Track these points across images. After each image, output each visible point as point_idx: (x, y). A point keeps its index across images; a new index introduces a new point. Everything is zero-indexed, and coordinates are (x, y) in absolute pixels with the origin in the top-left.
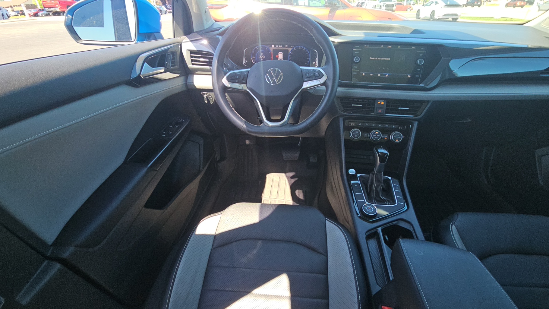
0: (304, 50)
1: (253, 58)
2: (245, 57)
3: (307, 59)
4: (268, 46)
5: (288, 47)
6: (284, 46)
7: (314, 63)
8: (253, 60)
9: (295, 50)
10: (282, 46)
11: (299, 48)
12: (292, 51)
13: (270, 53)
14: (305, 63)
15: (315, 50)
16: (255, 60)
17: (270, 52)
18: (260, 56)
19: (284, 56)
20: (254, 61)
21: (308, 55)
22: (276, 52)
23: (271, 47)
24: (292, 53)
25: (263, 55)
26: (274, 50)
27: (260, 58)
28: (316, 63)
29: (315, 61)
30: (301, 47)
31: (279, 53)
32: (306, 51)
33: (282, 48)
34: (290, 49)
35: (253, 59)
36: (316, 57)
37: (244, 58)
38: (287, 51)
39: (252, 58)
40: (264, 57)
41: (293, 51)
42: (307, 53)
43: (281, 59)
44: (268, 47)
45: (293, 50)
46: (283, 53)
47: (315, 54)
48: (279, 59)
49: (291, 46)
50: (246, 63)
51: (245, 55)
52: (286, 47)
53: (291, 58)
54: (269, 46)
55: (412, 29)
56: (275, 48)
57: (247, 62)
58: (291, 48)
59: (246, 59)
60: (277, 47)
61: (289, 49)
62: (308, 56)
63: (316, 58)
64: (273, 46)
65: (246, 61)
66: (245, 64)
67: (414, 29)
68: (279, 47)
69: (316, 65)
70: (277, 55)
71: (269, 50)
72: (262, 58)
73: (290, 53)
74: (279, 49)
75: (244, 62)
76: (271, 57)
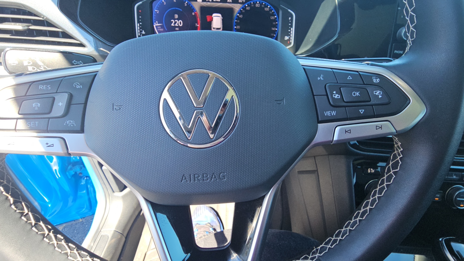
0: (267, 9)
2: (138, 22)
3: (273, 29)
5: (233, 2)
6: (224, 0)
7: (286, 38)
8: (157, 29)
9: (248, 8)
11: (257, 5)
12: (240, 12)
13: (193, 14)
15: (289, 10)
16: (162, 30)
17: (193, 12)
19: (224, 21)
21: (275, 20)
22: (207, 13)
23: (196, 1)
24: (241, 16)
25: (178, 19)
26: (203, 9)
27: (173, 25)
28: (290, 38)
29: (288, 34)
30: (261, 4)
31: (214, 15)
32: (271, 12)
33: (221, 4)
34: (237, 7)
35: (156, 26)
36: (291, 26)
37: (137, 25)
38: (231, 10)
39: (154, 26)
40: (180, 22)
41: (244, 11)
42: (272, 18)
43: (218, 29)
44: (190, 1)
45: (243, 8)
46: (222, 16)
47: (290, 18)
48: (214, 28)
49: (240, 1)
51: (138, 19)
52: (230, 3)
53: (238, 27)
56: (205, 3)
58: (239, 4)
59: (142, 28)
60: (209, 2)
61: (233, 7)
62: (274, 23)
63: (290, 29)
65: (141, 31)
68: (213, 1)
69: (290, 43)
70: (210, 19)
71: (192, 7)
72: (176, 25)
73: (238, 16)
74: (213, 6)
75: (138, 33)
76: (196, 24)
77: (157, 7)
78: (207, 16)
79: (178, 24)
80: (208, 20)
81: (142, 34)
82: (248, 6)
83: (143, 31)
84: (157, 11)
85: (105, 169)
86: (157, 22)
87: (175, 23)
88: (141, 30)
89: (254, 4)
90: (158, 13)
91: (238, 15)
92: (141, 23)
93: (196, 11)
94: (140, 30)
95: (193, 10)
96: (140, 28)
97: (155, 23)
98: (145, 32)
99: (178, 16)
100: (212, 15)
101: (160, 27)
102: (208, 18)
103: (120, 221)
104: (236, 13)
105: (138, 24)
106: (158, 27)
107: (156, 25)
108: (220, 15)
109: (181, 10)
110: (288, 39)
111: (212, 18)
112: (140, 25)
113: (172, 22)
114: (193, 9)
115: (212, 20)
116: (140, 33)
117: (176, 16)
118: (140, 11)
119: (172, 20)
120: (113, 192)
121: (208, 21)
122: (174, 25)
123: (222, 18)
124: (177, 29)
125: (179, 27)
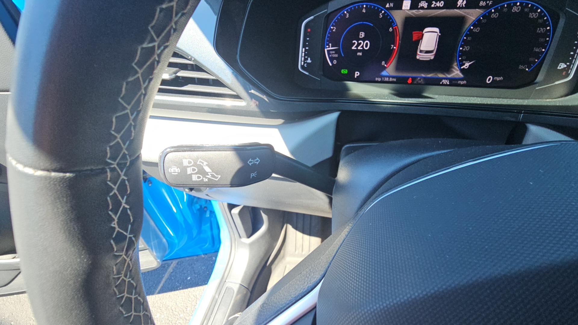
0: (533, 15)
1: (331, 48)
2: (304, 46)
3: (536, 50)
4: (387, 6)
5: (467, 7)
6: (451, 4)
7: (562, 66)
8: (329, 54)
9: (493, 16)
10: (441, 4)
11: (515, 9)
12: (477, 23)
13: (391, 29)
14: (521, 67)
16: (336, 56)
17: (391, 26)
19: (442, 40)
20: (332, 59)
21: (546, 35)
23: (400, 8)
24: (476, 30)
25: (364, 40)
26: (408, 20)
27: (353, 48)
28: (569, 67)
29: (569, 59)
30: (524, 7)
31: (427, 29)
32: (540, 21)
33: (443, 11)
34: (473, 15)
35: (328, 51)
37: (302, 52)
38: (461, 20)
39: (326, 50)
40: (367, 44)
41: (484, 21)
42: (541, 30)
43: (427, 52)
44: (390, 9)
45: (484, 16)
48: (421, 51)
49: (482, 3)
50: (308, 64)
51: (305, 41)
52: (460, 8)
53: (467, 48)
54: (392, 5)
56: (414, 11)
57: (309, 61)
58: (478, 10)
59: (308, 54)
60: (422, 8)
62: (542, 40)
64: (407, 5)
65: (306, 59)
66: (303, 67)
68: (429, 7)
69: (568, 75)
70: (419, 37)
71: (391, 18)
72: (359, 48)
73: (470, 30)
74: (429, 16)
75: (301, 61)
76: (393, 46)
77: (335, 22)
78: (413, 32)
79: (362, 47)
80: (415, 38)
81: (306, 63)
82: (495, 12)
83: (309, 59)
84: (333, 29)
85: (234, 214)
86: (330, 44)
87: (359, 44)
88: (306, 57)
89: (510, 7)
90: (334, 31)
91: (472, 28)
92: (307, 48)
93: (396, 25)
94: (304, 57)
96: (305, 55)
97: (327, 47)
98: (311, 60)
99: (365, 35)
100: (422, 31)
101: (334, 52)
102: (414, 35)
103: (245, 273)
104: (468, 25)
105: (304, 49)
106: (331, 52)
107: (328, 49)
108: (437, 30)
109: (372, 25)
110: (565, 68)
111: (423, 35)
112: (306, 50)
113: (355, 43)
114: (393, 22)
115: (422, 39)
116: (304, 61)
117: (362, 35)
118: (309, 30)
119: (354, 42)
120: (240, 237)
121: (413, 40)
122: (356, 48)
123: (440, 34)
124: (360, 54)
125: (363, 51)
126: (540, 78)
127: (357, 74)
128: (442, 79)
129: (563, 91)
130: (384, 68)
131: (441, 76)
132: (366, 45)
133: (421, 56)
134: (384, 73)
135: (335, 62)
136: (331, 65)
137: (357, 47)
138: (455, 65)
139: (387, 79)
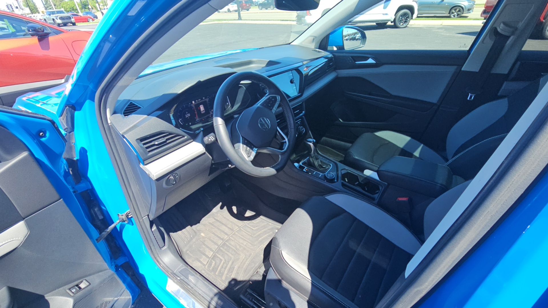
4: (190, 104)
5: (205, 98)
6: (202, 99)
12: (209, 101)
13: (193, 109)
18: (186, 115)
19: (204, 107)
22: (197, 106)
23: (192, 103)
25: (188, 114)
26: (195, 105)
27: (186, 117)
31: (200, 106)
33: (201, 101)
34: (207, 100)
35: (180, 121)
38: (206, 101)
49: (207, 97)
52: (204, 99)
55: (267, 61)
56: (196, 103)
60: (197, 102)
64: (193, 102)
67: (268, 60)
68: (198, 101)
69: (229, 105)
72: (188, 116)
76: (195, 113)
80: (199, 109)
87: (187, 115)
95: (192, 107)
104: (208, 102)
108: (202, 105)
109: (188, 110)
117: (187, 113)
124: (188, 118)
125: (189, 117)
126: (226, 107)
127: (190, 124)
128: (209, 116)
129: (231, 108)
130: (196, 119)
131: (209, 115)
132: (189, 115)
133: (202, 112)
134: (197, 120)
135: (183, 123)
136: (182, 124)
137: (187, 116)
138: (210, 112)
139: (198, 122)
